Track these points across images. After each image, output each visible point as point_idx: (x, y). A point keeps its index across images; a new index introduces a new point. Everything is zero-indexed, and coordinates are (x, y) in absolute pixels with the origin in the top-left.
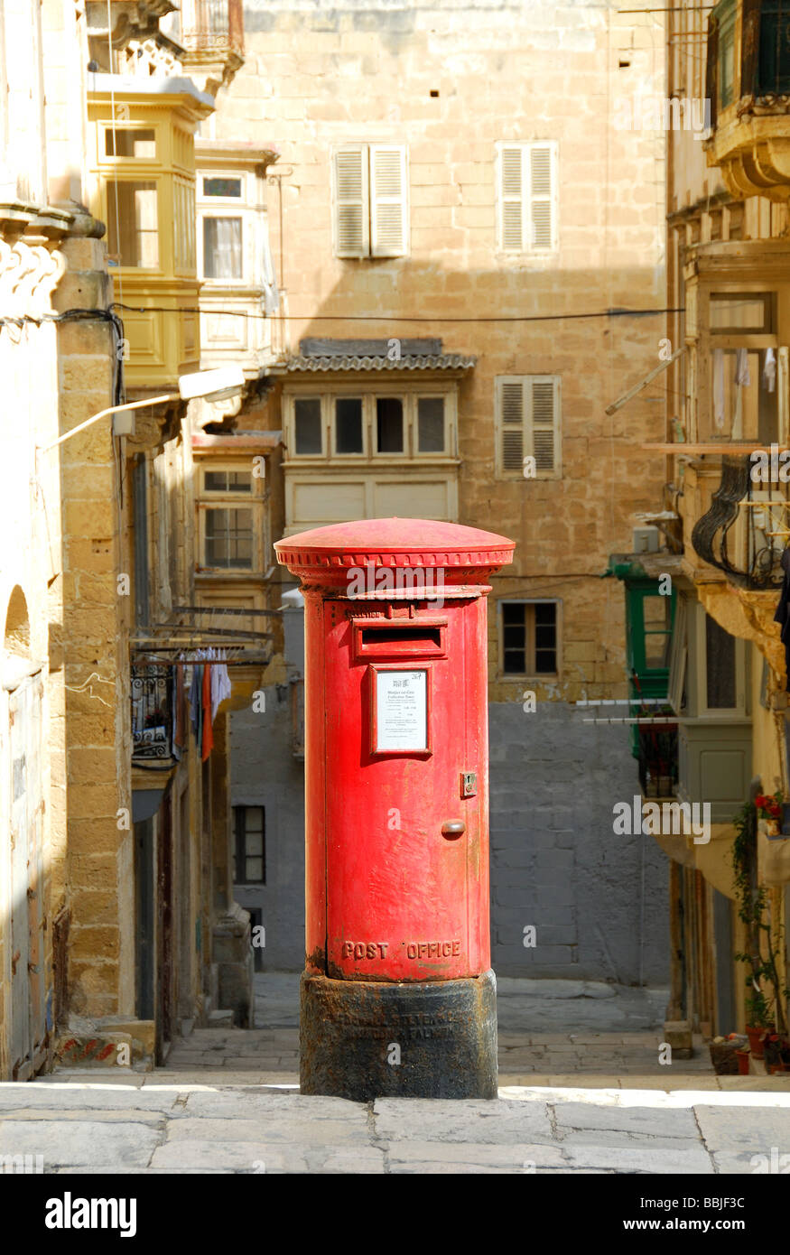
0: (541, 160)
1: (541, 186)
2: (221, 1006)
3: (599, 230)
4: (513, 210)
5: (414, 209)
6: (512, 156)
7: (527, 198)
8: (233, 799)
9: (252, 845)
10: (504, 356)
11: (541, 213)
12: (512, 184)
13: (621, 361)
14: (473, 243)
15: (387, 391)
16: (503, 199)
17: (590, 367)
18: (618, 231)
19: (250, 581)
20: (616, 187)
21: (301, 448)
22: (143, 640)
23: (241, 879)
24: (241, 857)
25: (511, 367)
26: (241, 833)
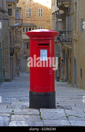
0: (42, 10)
1: (42, 12)
2: (17, 75)
3: (46, 15)
4: (39, 14)
5: (32, 13)
6: (39, 9)
7: (41, 13)
8: (18, 59)
9: (19, 62)
10: (39, 25)
11: (42, 14)
12: (39, 12)
13: (48, 25)
14: (36, 16)
15: (30, 27)
16: (39, 13)
17: (45, 26)
18: (48, 15)
19: (19, 42)
20: (47, 12)
21: (23, 32)
22: (11, 46)
23: (18, 65)
24: (19, 63)
25: (39, 26)
26: (18, 61)
